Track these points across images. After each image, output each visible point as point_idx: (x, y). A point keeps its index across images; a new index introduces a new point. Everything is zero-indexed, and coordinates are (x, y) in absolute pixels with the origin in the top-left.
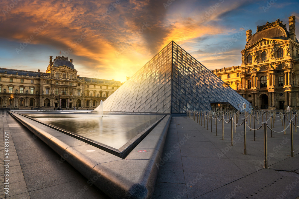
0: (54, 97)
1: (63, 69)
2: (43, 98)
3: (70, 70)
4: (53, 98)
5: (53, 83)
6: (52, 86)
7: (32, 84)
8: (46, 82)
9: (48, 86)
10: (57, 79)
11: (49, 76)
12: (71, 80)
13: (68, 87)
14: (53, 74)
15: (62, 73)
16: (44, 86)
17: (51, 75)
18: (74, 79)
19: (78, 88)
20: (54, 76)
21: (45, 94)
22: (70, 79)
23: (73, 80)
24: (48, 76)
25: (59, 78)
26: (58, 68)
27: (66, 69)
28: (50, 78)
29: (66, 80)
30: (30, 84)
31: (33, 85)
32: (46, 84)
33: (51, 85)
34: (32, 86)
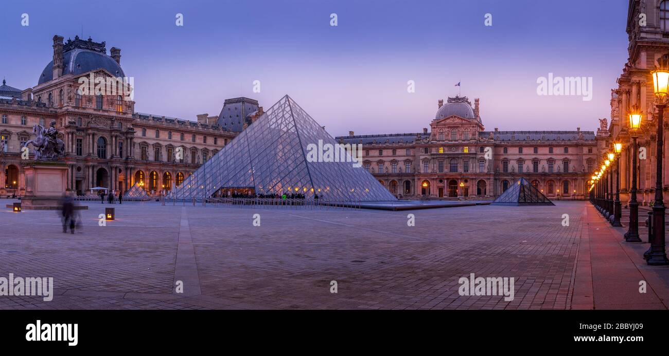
0: (437, 177)
1: (451, 122)
2: (419, 179)
3: (464, 122)
4: (433, 179)
5: (434, 151)
6: (433, 157)
7: (407, 155)
8: (423, 150)
9: (426, 158)
10: (441, 142)
11: (428, 139)
12: (466, 142)
13: (460, 156)
14: (435, 135)
15: (449, 129)
16: (422, 157)
17: (431, 137)
18: (471, 140)
19: (480, 156)
20: (437, 137)
21: (422, 172)
22: (463, 140)
23: (469, 140)
24: (426, 139)
25: (444, 141)
26: (443, 122)
27: (456, 122)
28: (430, 143)
29: (456, 142)
30: (405, 156)
31: (410, 158)
32: (424, 154)
33: (432, 155)
34: (408, 159)
